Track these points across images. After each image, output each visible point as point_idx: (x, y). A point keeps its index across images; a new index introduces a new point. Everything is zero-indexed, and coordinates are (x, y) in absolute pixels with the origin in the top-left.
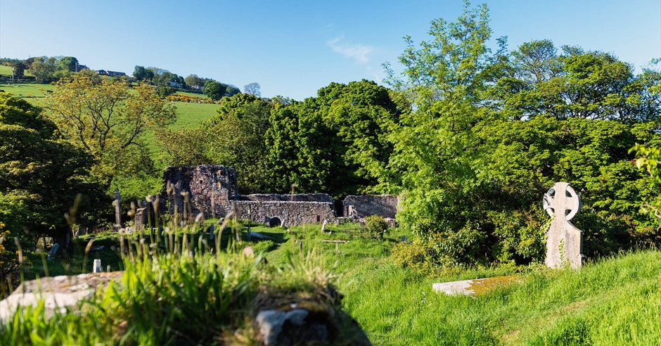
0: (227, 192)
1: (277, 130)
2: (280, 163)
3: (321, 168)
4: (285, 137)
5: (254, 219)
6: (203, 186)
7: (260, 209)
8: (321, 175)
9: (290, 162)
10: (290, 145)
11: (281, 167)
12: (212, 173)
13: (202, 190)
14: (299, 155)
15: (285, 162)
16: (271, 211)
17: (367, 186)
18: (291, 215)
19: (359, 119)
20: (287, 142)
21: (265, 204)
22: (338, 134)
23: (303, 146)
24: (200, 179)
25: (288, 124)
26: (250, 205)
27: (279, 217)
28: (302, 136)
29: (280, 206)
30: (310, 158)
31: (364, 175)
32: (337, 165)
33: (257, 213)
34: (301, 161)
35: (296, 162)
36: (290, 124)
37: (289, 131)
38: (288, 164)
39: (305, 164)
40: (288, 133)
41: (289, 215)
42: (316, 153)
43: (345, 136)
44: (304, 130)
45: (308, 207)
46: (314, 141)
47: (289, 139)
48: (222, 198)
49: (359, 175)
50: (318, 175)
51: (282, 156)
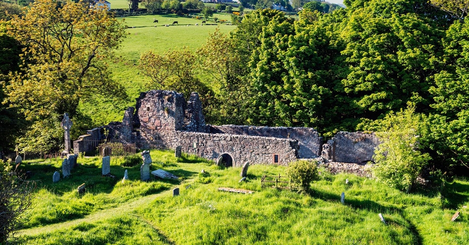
0: (174, 121)
1: (265, 49)
2: (263, 89)
3: (311, 95)
4: (272, 57)
5: (202, 155)
6: (150, 114)
7: (209, 143)
8: (308, 104)
9: (274, 87)
10: (278, 66)
11: (265, 93)
12: (159, 99)
13: (150, 118)
14: (284, 79)
15: (268, 88)
16: (221, 146)
17: (374, 120)
18: (243, 153)
19: (374, 32)
20: (273, 63)
21: (214, 137)
22: (342, 53)
23: (292, 68)
24: (147, 106)
25: (277, 41)
26: (197, 137)
27: (230, 154)
28: (291, 56)
29: (231, 140)
30: (298, 84)
31: (370, 106)
32: (335, 93)
33: (206, 147)
34: (286, 87)
35: (280, 88)
36: (279, 41)
37: (278, 50)
38: (271, 89)
39: (291, 92)
40: (276, 53)
41: (241, 153)
42: (308, 77)
43: (350, 55)
44: (294, 47)
45: (264, 144)
46: (305, 62)
47: (276, 60)
48: (169, 127)
49: (363, 106)
50: (304, 104)
51: (264, 80)
